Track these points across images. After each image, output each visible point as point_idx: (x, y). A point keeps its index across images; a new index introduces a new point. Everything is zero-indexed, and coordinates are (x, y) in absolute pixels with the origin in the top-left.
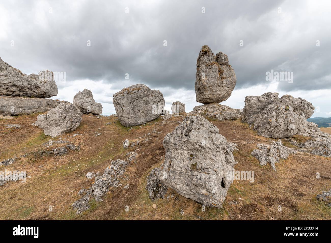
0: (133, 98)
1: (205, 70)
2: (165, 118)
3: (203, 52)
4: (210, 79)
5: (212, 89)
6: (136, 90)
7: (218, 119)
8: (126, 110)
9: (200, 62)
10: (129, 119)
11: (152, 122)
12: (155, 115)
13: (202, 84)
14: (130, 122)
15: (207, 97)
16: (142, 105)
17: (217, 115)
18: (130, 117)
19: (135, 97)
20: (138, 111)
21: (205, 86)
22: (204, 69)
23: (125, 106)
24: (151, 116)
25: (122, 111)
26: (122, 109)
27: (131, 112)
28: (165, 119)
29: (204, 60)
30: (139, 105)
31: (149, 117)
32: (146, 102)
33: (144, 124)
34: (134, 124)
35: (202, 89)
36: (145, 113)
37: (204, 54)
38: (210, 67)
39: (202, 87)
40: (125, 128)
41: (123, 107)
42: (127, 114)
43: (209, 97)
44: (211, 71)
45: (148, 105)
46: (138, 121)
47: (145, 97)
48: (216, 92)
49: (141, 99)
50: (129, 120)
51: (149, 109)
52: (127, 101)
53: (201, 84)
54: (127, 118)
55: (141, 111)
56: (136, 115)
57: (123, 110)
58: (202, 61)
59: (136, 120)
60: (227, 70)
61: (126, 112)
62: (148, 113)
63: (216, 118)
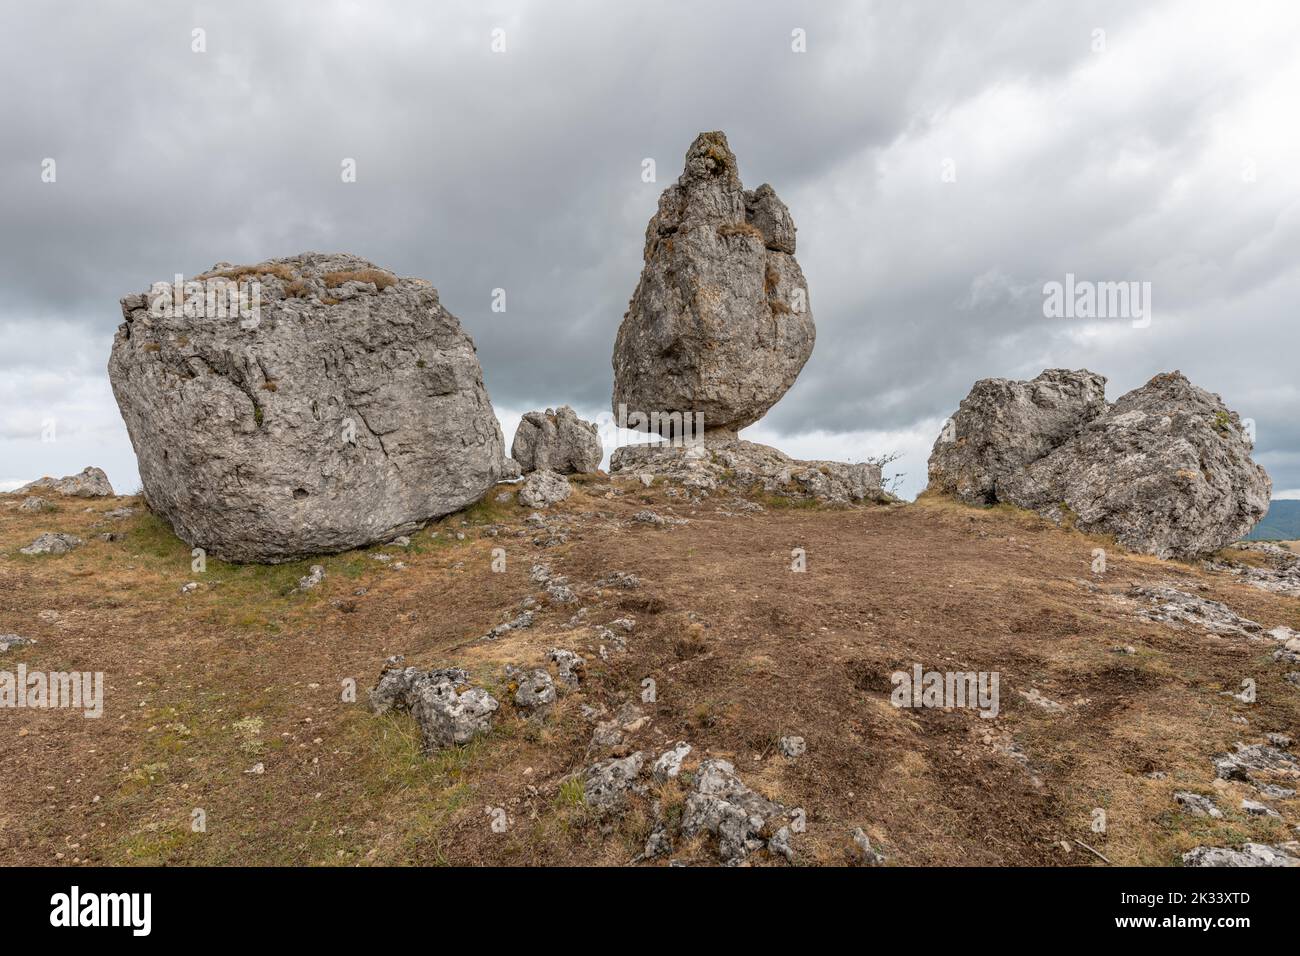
0: (345, 334)
1: (718, 252)
2: (539, 497)
3: (710, 161)
4: (733, 301)
5: (737, 354)
6: (361, 285)
7: (823, 496)
8: (289, 417)
9: (689, 209)
10: (301, 492)
11: (455, 522)
12: (480, 476)
13: (699, 322)
14: (306, 518)
15: (712, 396)
16: (403, 396)
17: (813, 480)
18: (317, 483)
19: (360, 332)
20: (371, 441)
21: (712, 335)
22: (714, 246)
23: (279, 385)
24: (456, 483)
25: (250, 425)
26: (252, 410)
27: (327, 442)
28: (541, 504)
29: (713, 202)
30: (383, 392)
31: (446, 488)
32: (435, 377)
33: (406, 541)
34: (338, 534)
35: (696, 349)
36: (420, 451)
37: (715, 172)
38: (738, 241)
39: (691, 338)
41: (264, 397)
42: (290, 456)
43: (717, 393)
44: (741, 262)
45: (444, 399)
46: (367, 515)
47: (421, 344)
48: (749, 371)
49: (400, 353)
50: (305, 504)
51: (451, 425)
52: (303, 348)
53: (693, 325)
54: (288, 483)
55: (391, 443)
56: (358, 467)
57: (259, 420)
58: (702, 206)
59: (355, 507)
60: (789, 275)
61: (290, 439)
62: (442, 460)
63: (812, 492)
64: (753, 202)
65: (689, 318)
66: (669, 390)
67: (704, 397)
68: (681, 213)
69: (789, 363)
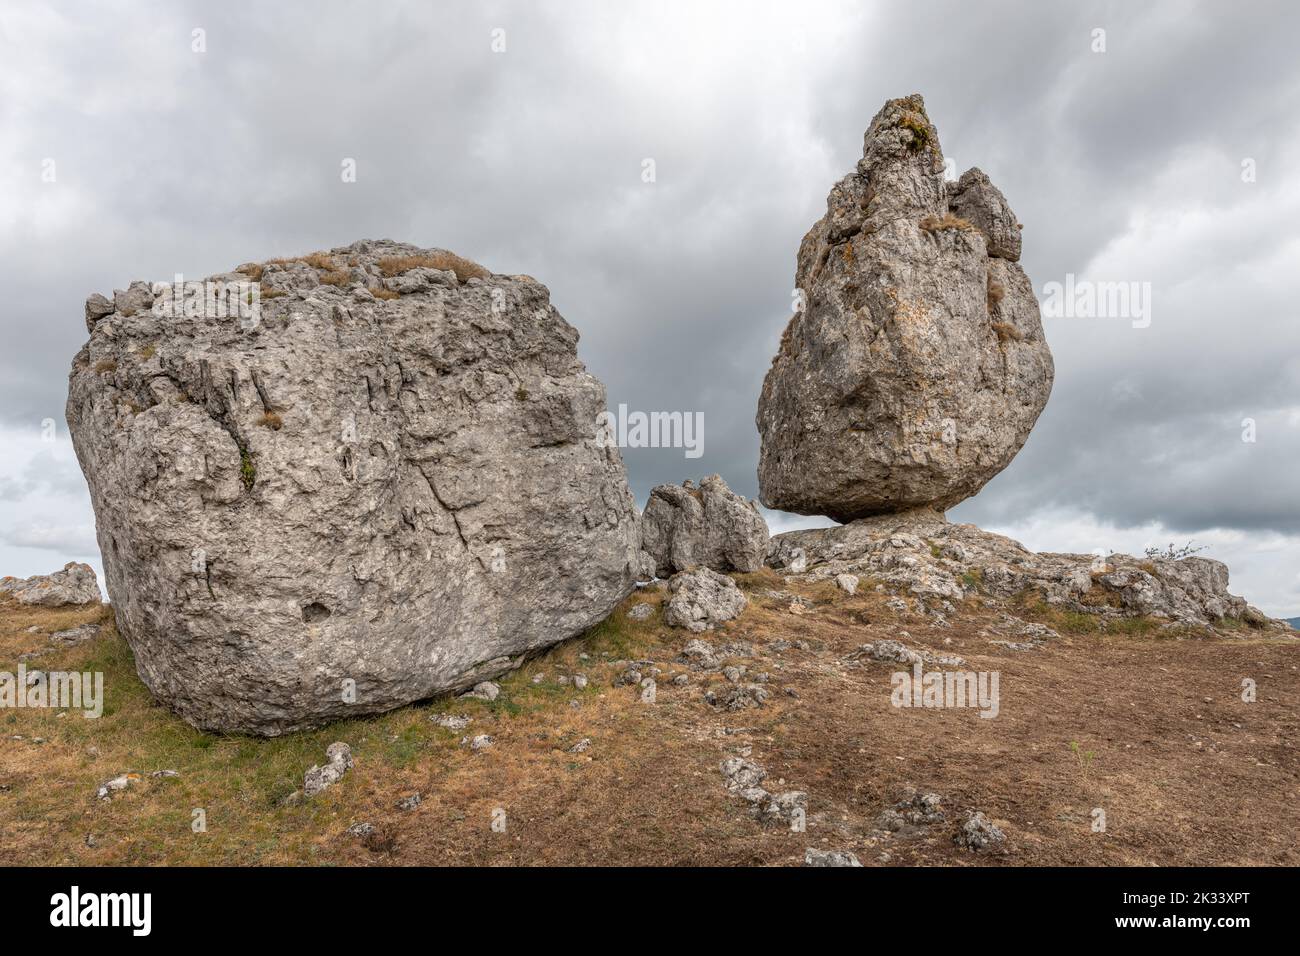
0: (404, 343)
1: (925, 254)
2: (698, 612)
3: (907, 132)
4: (948, 322)
5: (955, 398)
6: (435, 272)
7: (1159, 613)
8: (301, 475)
9: (877, 199)
10: (316, 609)
11: (570, 656)
12: (610, 578)
13: (901, 353)
14: (324, 657)
15: (920, 459)
16: (494, 446)
17: (1138, 586)
18: (344, 592)
19: (428, 340)
20: (441, 520)
21: (920, 369)
22: (918, 245)
23: (286, 418)
24: (573, 591)
25: (231, 488)
26: (236, 461)
27: (366, 518)
28: (702, 625)
29: (911, 187)
30: (462, 439)
31: (558, 599)
32: (543, 416)
33: (492, 690)
34: (379, 682)
35: (898, 392)
36: (518, 538)
37: (912, 147)
38: (951, 238)
39: (889, 376)
40: (223, 752)
41: (260, 439)
42: (299, 543)
43: (927, 454)
44: (956, 267)
45: (556, 452)
46: (429, 647)
47: (522, 366)
48: (970, 423)
49: (490, 377)
50: (323, 630)
51: (567, 495)
52: (333, 358)
53: (892, 356)
54: (293, 593)
55: (472, 523)
56: (418, 564)
57: (248, 478)
58: (897, 193)
59: (410, 634)
60: (1016, 290)
61: (299, 514)
62: (553, 553)
63: (1138, 607)
64: (955, 195)
65: (884, 347)
66: (853, 451)
67: (907, 460)
68: (864, 207)
69: (1023, 412)
